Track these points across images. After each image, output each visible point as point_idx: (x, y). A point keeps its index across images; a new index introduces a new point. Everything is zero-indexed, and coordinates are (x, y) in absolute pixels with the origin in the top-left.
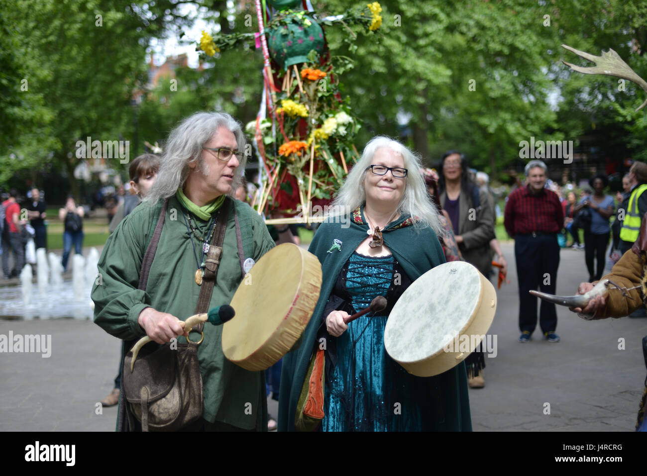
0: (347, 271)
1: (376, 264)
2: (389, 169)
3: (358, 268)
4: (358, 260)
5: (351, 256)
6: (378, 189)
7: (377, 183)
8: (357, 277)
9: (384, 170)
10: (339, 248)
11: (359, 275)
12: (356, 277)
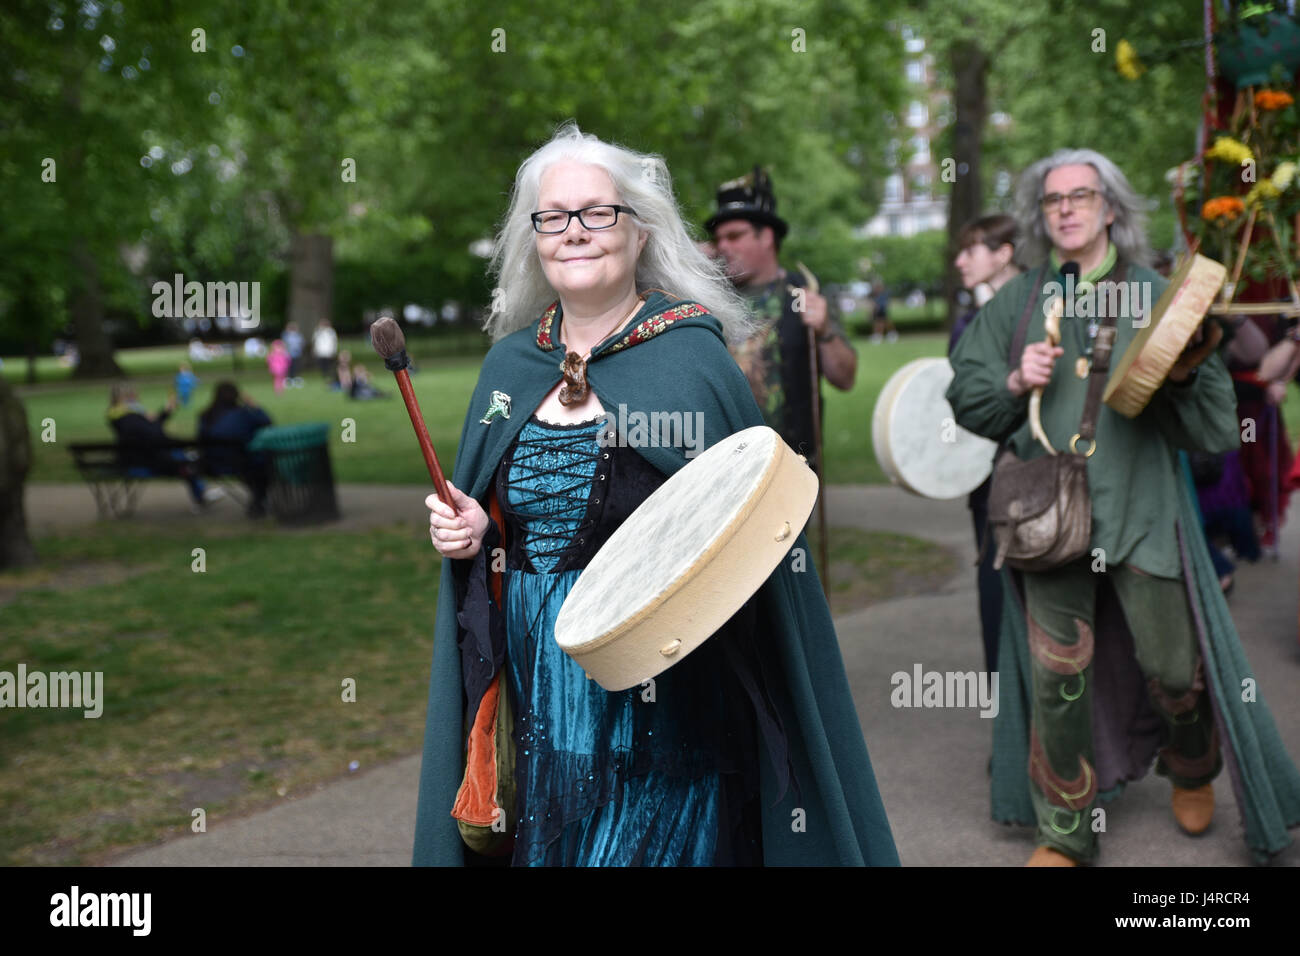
0: (509, 467)
1: (567, 442)
2: (572, 214)
3: (529, 456)
4: (535, 437)
5: (524, 427)
6: (560, 264)
7: (554, 254)
8: (528, 478)
9: (562, 221)
10: (505, 413)
11: (531, 474)
12: (525, 479)
